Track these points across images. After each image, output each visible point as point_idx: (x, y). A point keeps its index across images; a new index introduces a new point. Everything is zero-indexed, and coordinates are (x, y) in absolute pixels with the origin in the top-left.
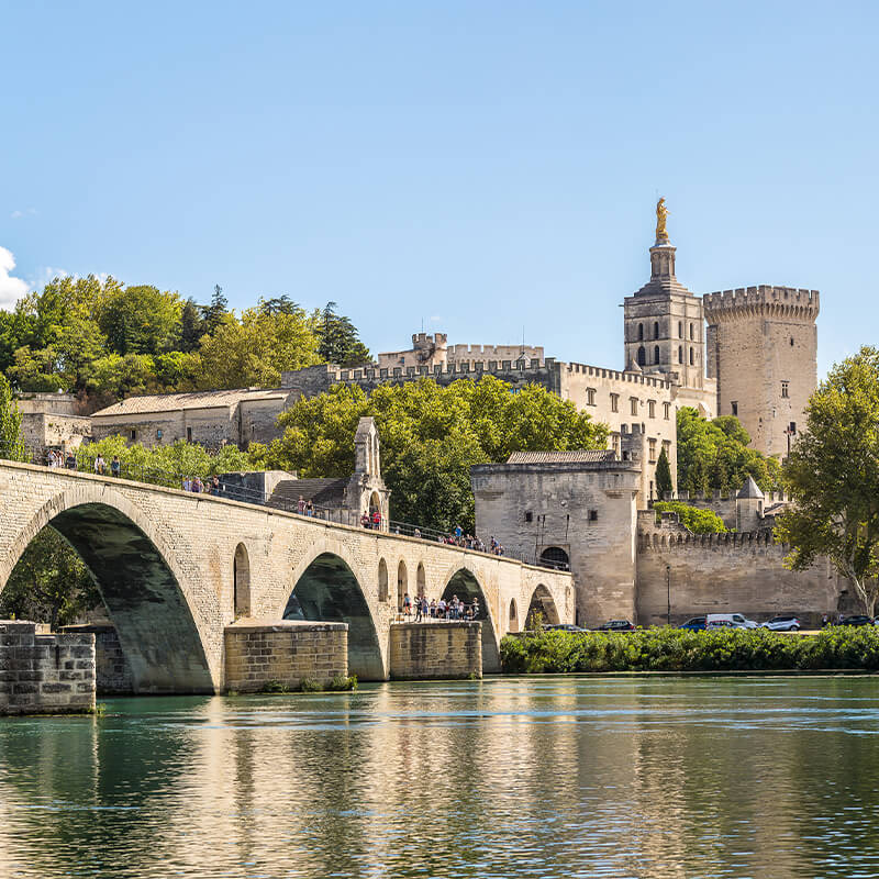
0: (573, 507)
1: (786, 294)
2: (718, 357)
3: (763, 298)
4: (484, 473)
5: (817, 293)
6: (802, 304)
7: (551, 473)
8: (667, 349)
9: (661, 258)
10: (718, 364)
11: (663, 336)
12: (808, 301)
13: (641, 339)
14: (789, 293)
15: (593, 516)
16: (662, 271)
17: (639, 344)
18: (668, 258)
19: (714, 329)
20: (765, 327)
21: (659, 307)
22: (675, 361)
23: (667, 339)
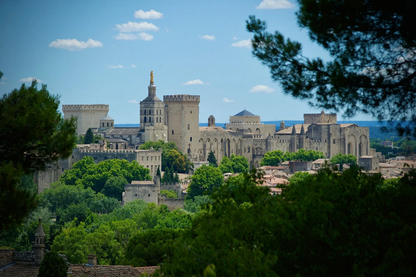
0: (145, 193)
1: (189, 97)
2: (168, 115)
3: (182, 99)
4: (127, 186)
5: (199, 96)
6: (195, 100)
7: (141, 186)
8: (153, 118)
9: (152, 90)
10: (168, 118)
11: (152, 114)
12: (196, 99)
13: (145, 114)
14: (191, 97)
15: (149, 195)
16: (152, 94)
17: (144, 116)
18: (154, 90)
19: (167, 107)
20: (183, 108)
21: (151, 105)
22: (155, 121)
23: (153, 115)
